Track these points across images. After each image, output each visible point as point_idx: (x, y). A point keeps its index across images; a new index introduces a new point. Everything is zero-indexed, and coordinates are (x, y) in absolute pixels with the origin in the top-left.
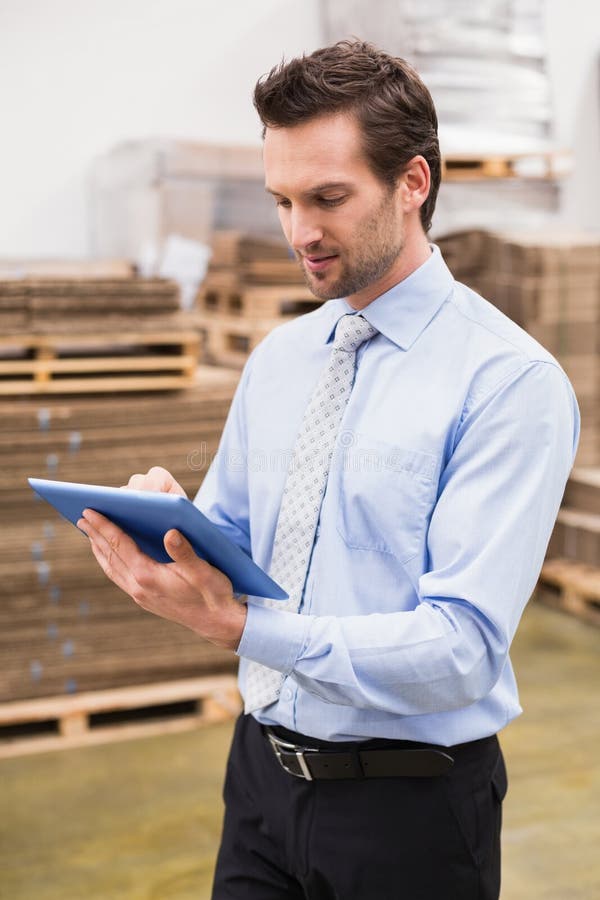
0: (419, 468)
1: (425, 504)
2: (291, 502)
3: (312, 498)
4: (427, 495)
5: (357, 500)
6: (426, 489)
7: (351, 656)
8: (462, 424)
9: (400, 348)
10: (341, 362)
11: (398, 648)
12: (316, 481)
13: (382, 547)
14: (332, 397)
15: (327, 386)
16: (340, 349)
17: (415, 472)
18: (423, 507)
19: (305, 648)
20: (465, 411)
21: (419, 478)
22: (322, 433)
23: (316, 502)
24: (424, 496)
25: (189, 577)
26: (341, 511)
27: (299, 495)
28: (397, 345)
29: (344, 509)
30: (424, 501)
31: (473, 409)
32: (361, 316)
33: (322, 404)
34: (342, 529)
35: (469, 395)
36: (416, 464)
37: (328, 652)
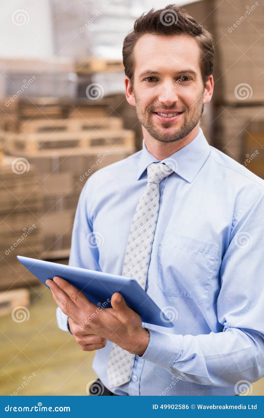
0: (209, 251)
1: (211, 271)
2: (129, 270)
3: (142, 268)
4: (213, 266)
5: (170, 269)
6: (212, 263)
7: (206, 360)
8: (234, 228)
9: (187, 181)
10: (154, 190)
11: (229, 355)
12: (144, 258)
13: (185, 294)
14: (149, 210)
15: (146, 204)
16: (153, 183)
17: (206, 253)
18: (210, 273)
19: (180, 356)
20: (234, 220)
21: (208, 256)
22: (145, 231)
23: (145, 270)
24: (211, 267)
25: (122, 318)
26: (160, 275)
27: (134, 266)
28: (184, 180)
29: (161, 274)
30: (212, 269)
31: (239, 219)
32: (164, 164)
33: (144, 214)
34: (161, 285)
35: (235, 211)
36: (207, 249)
37: (193, 358)
